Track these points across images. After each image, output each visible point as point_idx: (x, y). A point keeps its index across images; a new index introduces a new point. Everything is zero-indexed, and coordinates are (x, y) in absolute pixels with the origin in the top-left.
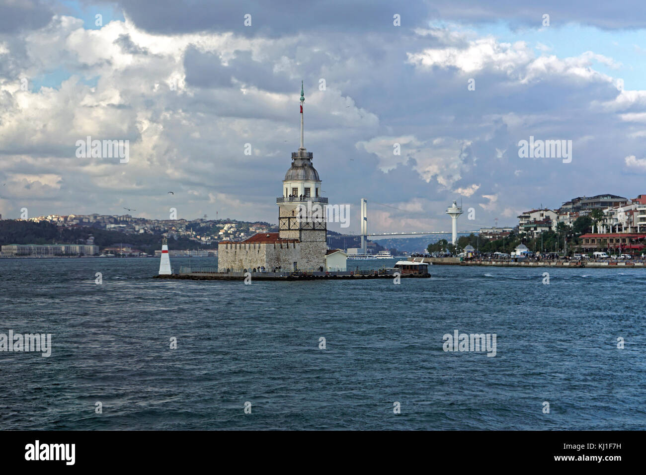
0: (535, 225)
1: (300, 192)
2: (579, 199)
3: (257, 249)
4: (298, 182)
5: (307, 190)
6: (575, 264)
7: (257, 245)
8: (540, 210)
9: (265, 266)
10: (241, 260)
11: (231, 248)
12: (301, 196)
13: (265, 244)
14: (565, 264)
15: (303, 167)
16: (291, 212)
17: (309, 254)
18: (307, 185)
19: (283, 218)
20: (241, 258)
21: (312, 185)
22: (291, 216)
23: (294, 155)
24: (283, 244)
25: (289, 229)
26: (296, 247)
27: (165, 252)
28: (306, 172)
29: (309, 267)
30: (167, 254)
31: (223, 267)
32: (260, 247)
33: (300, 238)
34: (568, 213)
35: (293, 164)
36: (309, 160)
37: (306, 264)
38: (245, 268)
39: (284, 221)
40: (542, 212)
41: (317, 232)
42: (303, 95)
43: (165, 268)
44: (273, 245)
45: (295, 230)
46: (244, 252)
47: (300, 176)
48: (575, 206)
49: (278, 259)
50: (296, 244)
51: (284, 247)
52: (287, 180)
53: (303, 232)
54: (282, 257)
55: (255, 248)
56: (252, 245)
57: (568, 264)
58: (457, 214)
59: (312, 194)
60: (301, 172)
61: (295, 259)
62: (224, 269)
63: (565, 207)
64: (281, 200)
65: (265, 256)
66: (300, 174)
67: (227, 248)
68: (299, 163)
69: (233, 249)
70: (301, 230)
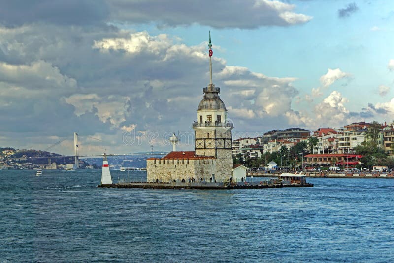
0: (251, 149)
1: (214, 120)
2: (275, 131)
3: (185, 164)
4: (213, 111)
5: (219, 117)
6: (319, 175)
7: (185, 161)
8: (246, 139)
9: (194, 177)
10: (169, 173)
11: (160, 163)
12: (216, 122)
13: (193, 160)
14: (311, 175)
15: (214, 98)
16: (207, 135)
17: (222, 168)
18: (219, 113)
19: (199, 139)
20: (170, 171)
21: (221, 113)
22: (206, 137)
23: (205, 90)
24: (205, 160)
25: (205, 148)
26: (214, 162)
27: (106, 166)
28: (217, 103)
29: (223, 178)
30: (108, 168)
31: (152, 178)
32: (188, 162)
33: (216, 155)
34: (275, 140)
35: (205, 96)
36: (217, 93)
37: (221, 176)
38: (174, 179)
39: (200, 142)
40: (247, 140)
41: (227, 151)
42: (210, 42)
43: (107, 179)
44: (199, 160)
45: (211, 149)
46: (172, 166)
47: (213, 107)
48: (272, 136)
49: (202, 172)
50: (214, 160)
51: (206, 162)
52: (201, 108)
53: (218, 150)
54: (205, 171)
55: (183, 163)
56: (180, 161)
57: (314, 175)
58: (176, 141)
59: (223, 121)
60: (213, 103)
61: (213, 172)
62: (153, 179)
63: (265, 136)
64: (195, 125)
65: (194, 169)
66: (213, 105)
67: (155, 163)
68: (211, 96)
69: (162, 163)
70: (216, 149)
